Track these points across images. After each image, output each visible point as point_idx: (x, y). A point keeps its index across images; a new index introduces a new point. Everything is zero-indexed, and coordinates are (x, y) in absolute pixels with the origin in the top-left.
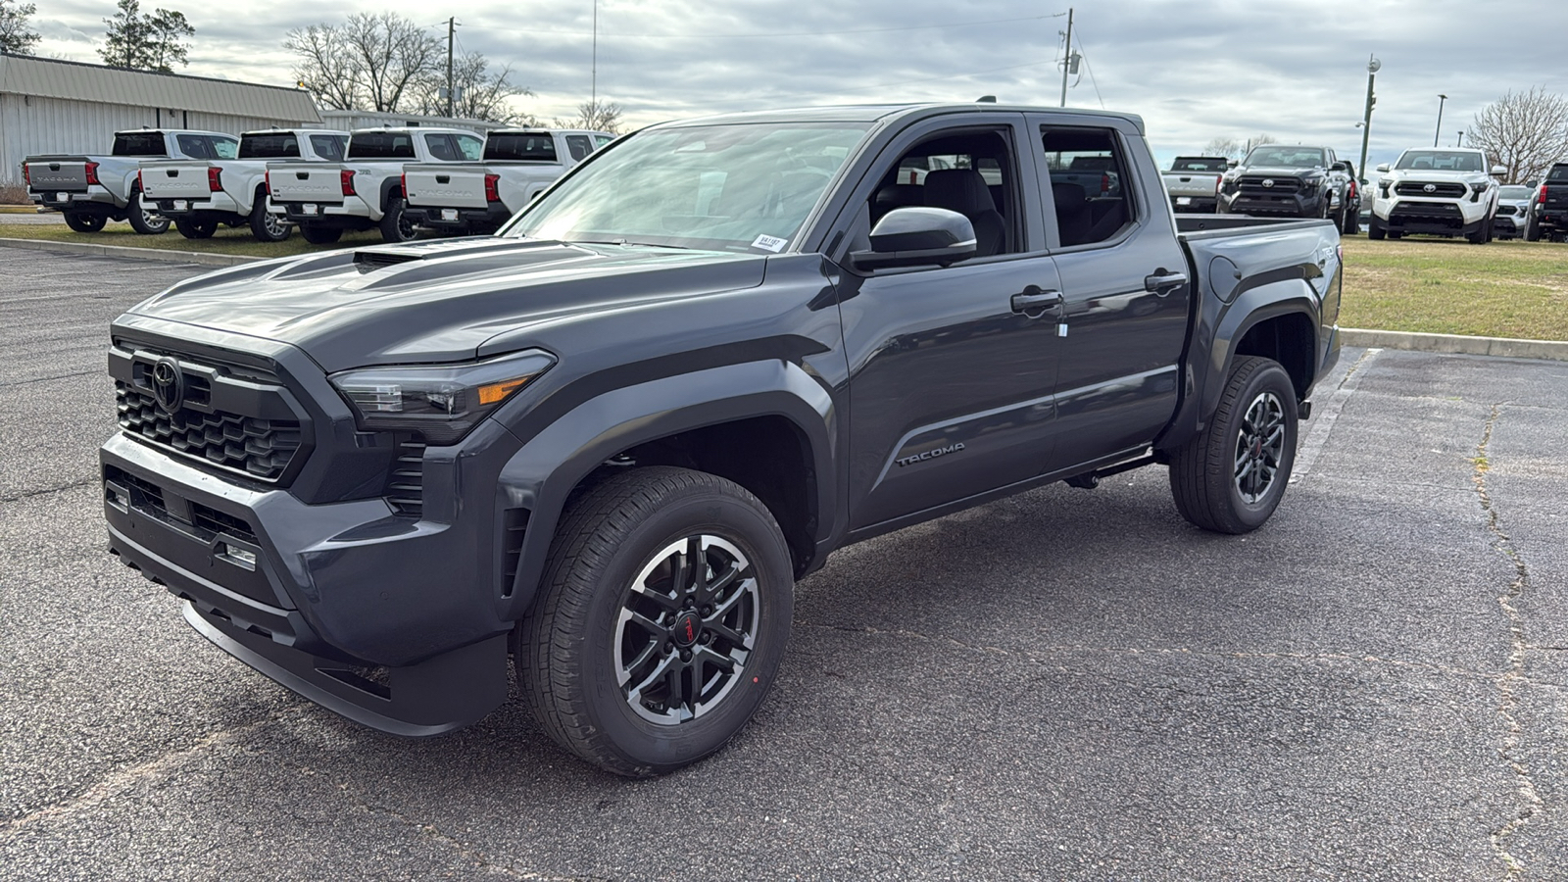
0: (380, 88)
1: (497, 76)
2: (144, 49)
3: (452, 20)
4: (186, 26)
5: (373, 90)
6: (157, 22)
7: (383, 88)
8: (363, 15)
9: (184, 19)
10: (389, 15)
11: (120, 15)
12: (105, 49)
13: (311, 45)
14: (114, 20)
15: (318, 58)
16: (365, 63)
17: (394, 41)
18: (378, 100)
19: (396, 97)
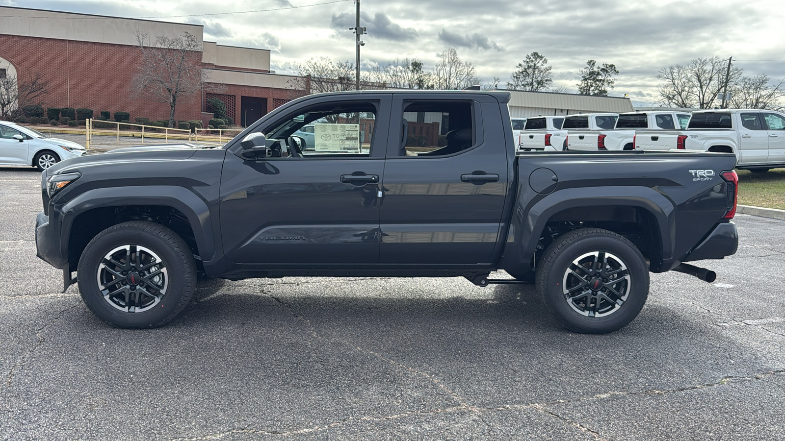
0: (704, 96)
1: (774, 86)
2: (597, 83)
3: (731, 58)
4: (615, 71)
5: (699, 97)
6: (603, 70)
7: (705, 96)
8: (699, 59)
9: (615, 68)
10: (714, 58)
11: (587, 68)
12: (580, 84)
13: (670, 76)
14: (584, 70)
15: (673, 82)
16: (697, 83)
17: (715, 72)
18: (702, 101)
19: (712, 100)
